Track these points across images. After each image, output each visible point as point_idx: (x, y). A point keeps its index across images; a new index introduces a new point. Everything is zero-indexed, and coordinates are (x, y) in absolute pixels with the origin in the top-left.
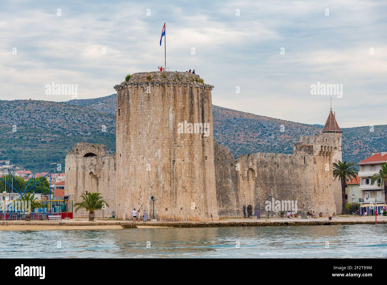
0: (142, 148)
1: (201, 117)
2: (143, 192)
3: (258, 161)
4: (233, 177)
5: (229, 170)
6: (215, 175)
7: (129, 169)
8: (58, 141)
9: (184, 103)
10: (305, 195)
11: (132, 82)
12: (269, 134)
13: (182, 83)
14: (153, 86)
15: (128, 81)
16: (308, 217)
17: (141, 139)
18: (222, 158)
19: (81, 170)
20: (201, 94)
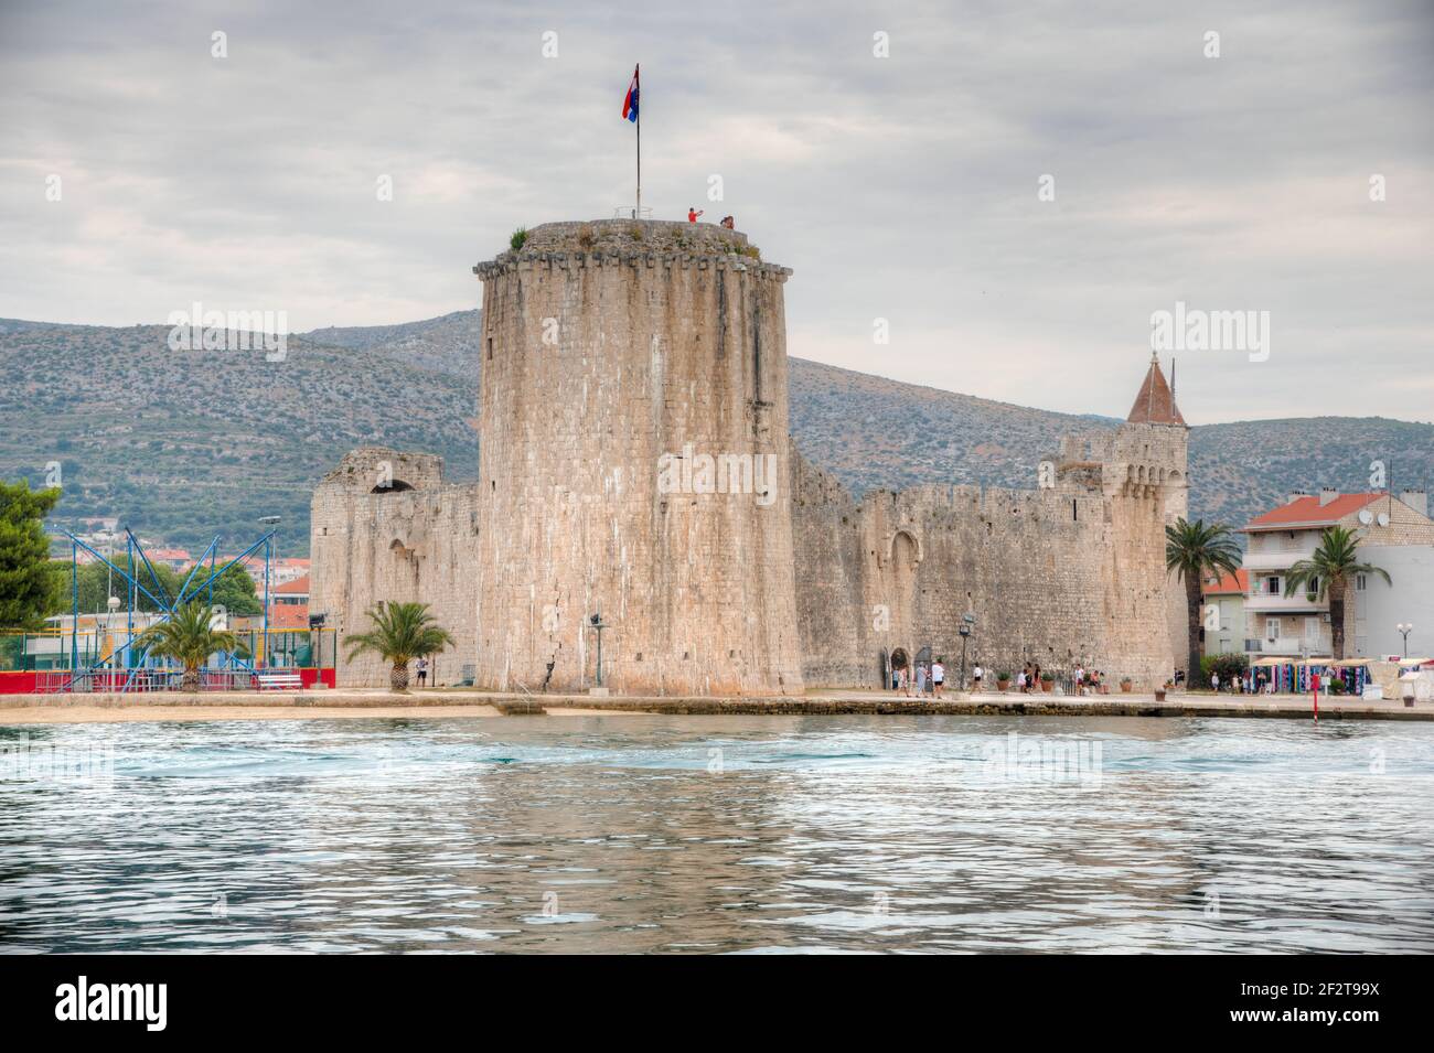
0: (563, 462)
1: (750, 365)
2: (566, 604)
3: (927, 512)
4: (848, 560)
5: (837, 538)
6: (794, 552)
7: (520, 527)
8: (277, 456)
9: (698, 322)
10: (1074, 621)
11: (533, 252)
12: (939, 443)
13: (692, 257)
14: (600, 266)
15: (519, 248)
16: (1086, 689)
17: (559, 432)
18: (816, 498)
19: (361, 536)
20: (752, 294)
